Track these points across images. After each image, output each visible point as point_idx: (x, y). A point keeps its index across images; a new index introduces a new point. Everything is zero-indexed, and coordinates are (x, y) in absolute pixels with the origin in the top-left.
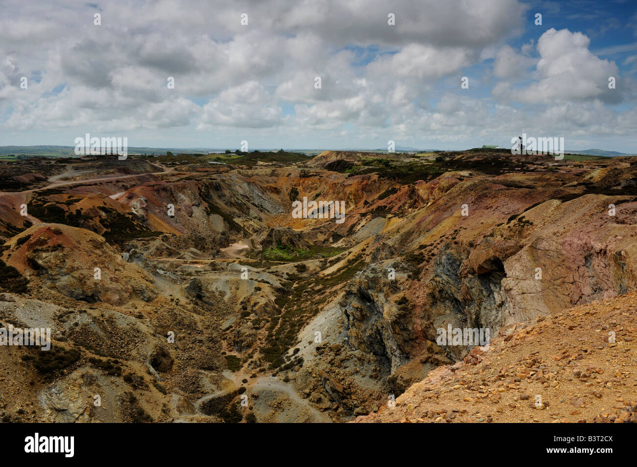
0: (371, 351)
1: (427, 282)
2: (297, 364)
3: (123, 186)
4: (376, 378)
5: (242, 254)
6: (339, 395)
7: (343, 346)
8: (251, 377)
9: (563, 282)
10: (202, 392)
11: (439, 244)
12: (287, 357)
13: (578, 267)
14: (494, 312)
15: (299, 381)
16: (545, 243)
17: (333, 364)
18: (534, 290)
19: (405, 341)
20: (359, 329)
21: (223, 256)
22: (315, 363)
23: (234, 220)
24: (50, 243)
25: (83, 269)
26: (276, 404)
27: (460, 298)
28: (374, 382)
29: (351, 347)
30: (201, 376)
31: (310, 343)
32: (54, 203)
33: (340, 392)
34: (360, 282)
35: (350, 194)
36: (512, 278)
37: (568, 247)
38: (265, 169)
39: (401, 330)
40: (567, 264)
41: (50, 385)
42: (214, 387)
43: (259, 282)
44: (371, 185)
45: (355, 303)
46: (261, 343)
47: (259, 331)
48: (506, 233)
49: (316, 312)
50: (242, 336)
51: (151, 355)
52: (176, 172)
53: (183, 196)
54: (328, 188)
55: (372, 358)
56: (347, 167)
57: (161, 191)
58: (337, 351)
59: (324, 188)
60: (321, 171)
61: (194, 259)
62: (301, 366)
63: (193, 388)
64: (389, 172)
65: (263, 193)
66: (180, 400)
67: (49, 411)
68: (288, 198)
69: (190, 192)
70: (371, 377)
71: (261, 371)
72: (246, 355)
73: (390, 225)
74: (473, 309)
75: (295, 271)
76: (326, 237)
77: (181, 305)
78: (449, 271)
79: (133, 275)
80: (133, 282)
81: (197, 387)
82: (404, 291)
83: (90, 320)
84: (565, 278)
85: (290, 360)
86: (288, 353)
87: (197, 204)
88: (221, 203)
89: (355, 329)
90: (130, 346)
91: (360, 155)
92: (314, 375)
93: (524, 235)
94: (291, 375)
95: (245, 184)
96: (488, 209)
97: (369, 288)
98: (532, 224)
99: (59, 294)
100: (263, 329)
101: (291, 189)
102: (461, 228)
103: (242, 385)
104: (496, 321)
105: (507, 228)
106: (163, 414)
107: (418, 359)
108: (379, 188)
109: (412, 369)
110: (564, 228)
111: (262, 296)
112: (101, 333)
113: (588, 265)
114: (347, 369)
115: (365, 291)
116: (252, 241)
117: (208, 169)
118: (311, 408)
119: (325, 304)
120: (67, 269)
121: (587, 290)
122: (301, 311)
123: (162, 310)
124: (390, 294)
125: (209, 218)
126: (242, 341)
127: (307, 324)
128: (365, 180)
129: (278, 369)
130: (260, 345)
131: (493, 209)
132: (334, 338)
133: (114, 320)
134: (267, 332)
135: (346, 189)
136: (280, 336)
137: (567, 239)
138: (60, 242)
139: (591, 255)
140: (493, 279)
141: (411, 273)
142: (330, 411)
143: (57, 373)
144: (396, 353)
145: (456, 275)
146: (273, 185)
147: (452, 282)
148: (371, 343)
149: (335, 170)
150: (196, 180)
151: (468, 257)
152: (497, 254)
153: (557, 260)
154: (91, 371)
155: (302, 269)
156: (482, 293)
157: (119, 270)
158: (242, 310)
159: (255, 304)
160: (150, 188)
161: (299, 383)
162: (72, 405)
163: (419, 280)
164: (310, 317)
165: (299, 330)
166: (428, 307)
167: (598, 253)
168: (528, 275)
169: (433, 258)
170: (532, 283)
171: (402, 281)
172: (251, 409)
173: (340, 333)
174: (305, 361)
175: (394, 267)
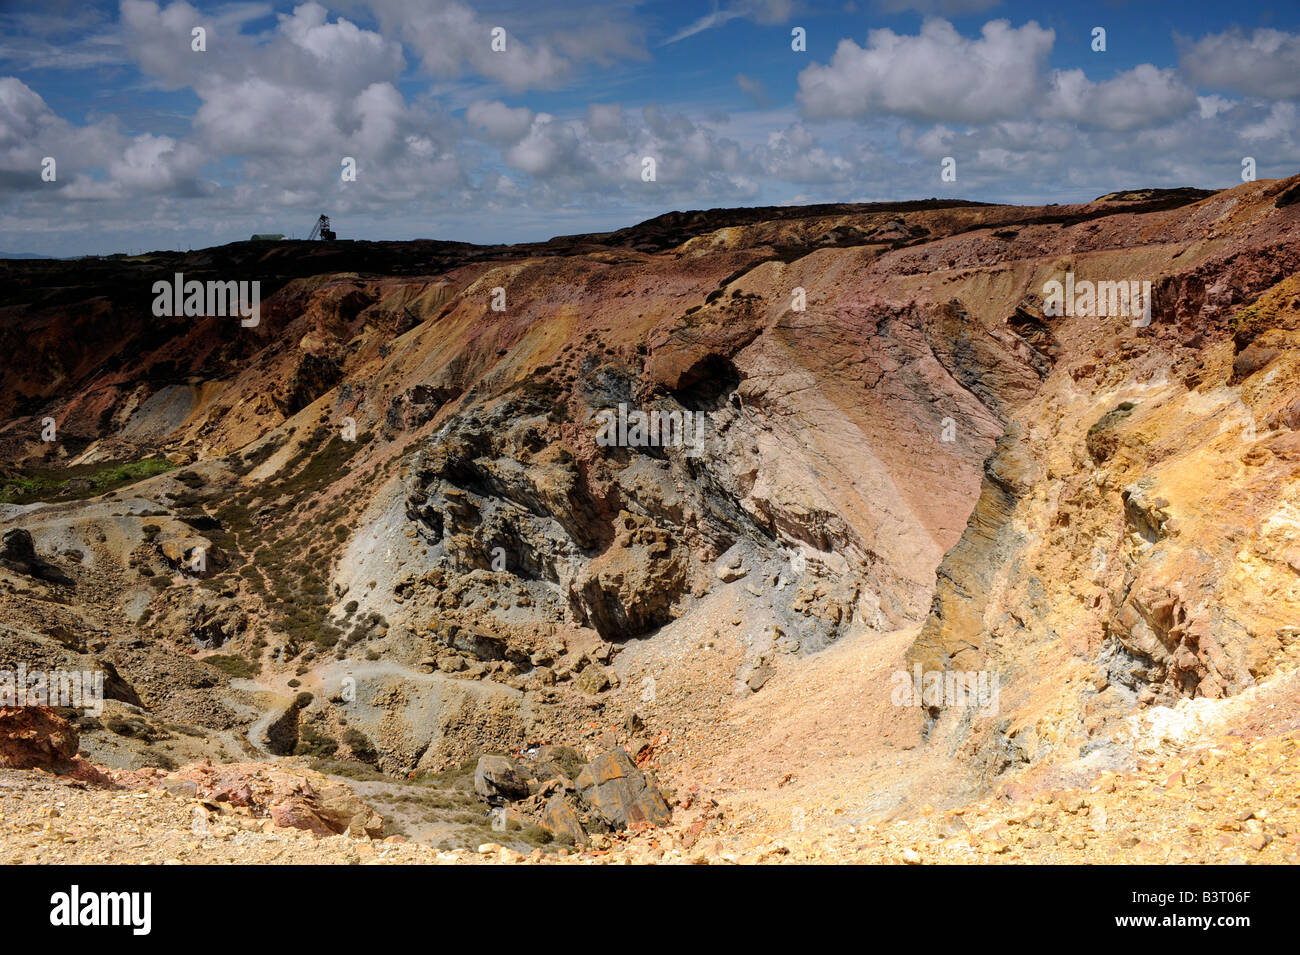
2: (373, 626)
4: (528, 605)
7: (444, 573)
8: (299, 674)
9: (850, 364)
10: (241, 723)
11: (570, 361)
12: (338, 623)
13: (869, 339)
14: (718, 440)
15: (400, 650)
16: (802, 318)
17: (444, 604)
18: (804, 385)
19: (590, 519)
20: (469, 532)
22: (409, 613)
26: (388, 697)
28: (527, 611)
29: (463, 568)
31: (373, 585)
34: (448, 451)
35: (46, 350)
36: (760, 378)
37: (846, 316)
40: (849, 338)
42: (251, 709)
43: (142, 516)
44: (98, 325)
45: (446, 488)
46: (263, 617)
47: (238, 598)
48: (721, 317)
49: (343, 534)
50: (214, 615)
55: (507, 575)
58: (438, 582)
62: (386, 626)
70: (520, 605)
71: (307, 659)
72: (249, 645)
75: (182, 488)
81: (227, 717)
82: (554, 443)
84: (850, 357)
85: (349, 625)
86: (334, 617)
92: (422, 633)
93: (757, 313)
94: (374, 646)
96: (626, 295)
97: (477, 456)
98: (759, 298)
100: (240, 593)
102: (594, 331)
103: (296, 691)
104: (729, 450)
105: (716, 310)
107: (617, 543)
109: (616, 559)
110: (825, 293)
111: (189, 537)
113: (883, 332)
114: (474, 606)
115: (466, 464)
118: (458, 681)
119: (352, 515)
121: (890, 365)
122: (290, 544)
124: (530, 454)
126: (222, 623)
127: (339, 558)
128: (80, 316)
129: (338, 645)
130: (263, 620)
131: (638, 295)
132: (418, 563)
134: (256, 596)
136: (292, 594)
137: (839, 306)
139: (887, 318)
141: (551, 414)
142: (490, 675)
144: (566, 548)
151: (643, 370)
152: (717, 350)
153: (832, 336)
155: (194, 480)
159: (188, 554)
161: (403, 653)
163: (571, 421)
164: (335, 545)
165: (326, 573)
166: (600, 459)
167: (897, 315)
168: (785, 368)
169: (574, 383)
170: (797, 376)
171: (543, 427)
172: (343, 723)
173: (425, 552)
174: (387, 617)
175: (511, 410)
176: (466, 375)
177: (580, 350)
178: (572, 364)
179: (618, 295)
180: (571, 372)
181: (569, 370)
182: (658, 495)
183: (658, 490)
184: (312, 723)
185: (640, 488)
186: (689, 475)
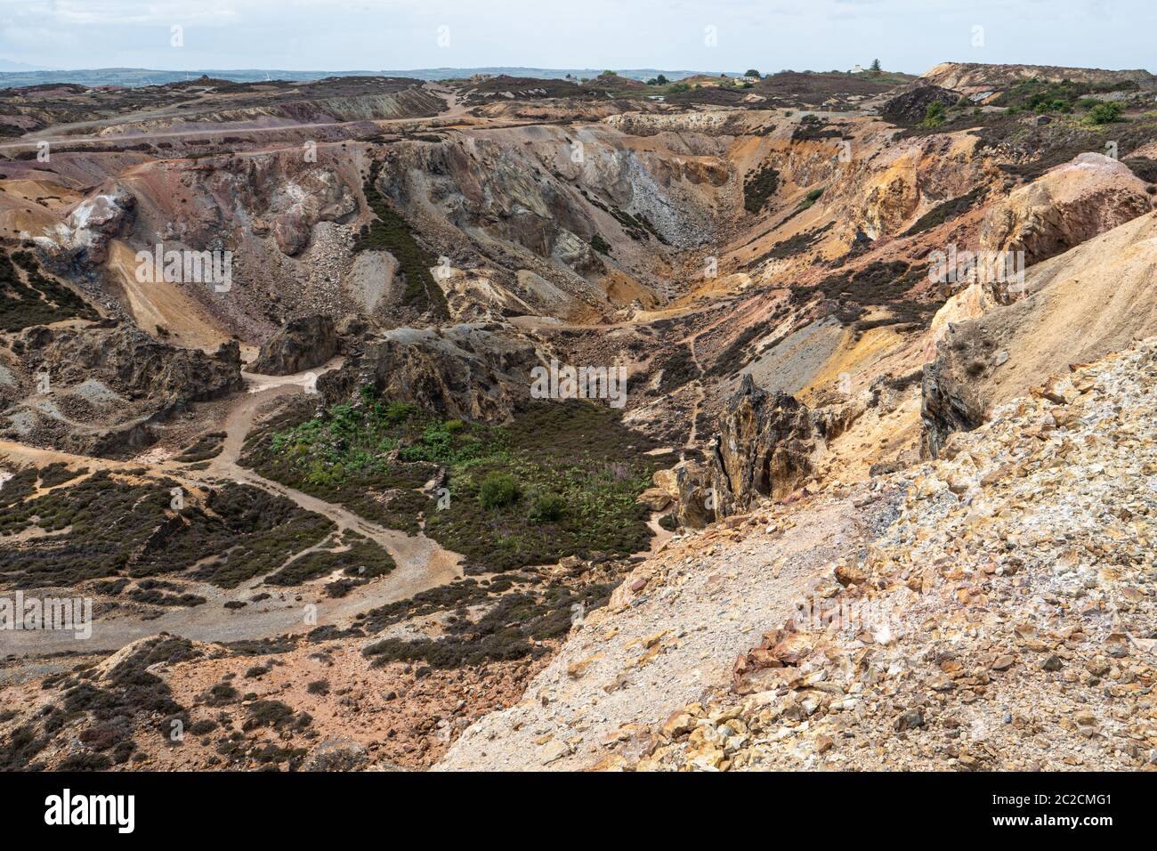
38: (711, 115)
65: (665, 185)
68: (740, 199)
73: (846, 360)
76: (642, 367)
87: (339, 214)
88: (432, 214)
95: (613, 156)
101: (759, 172)
125: (351, 262)
128: (933, 154)
146: (710, 161)
149: (897, 120)
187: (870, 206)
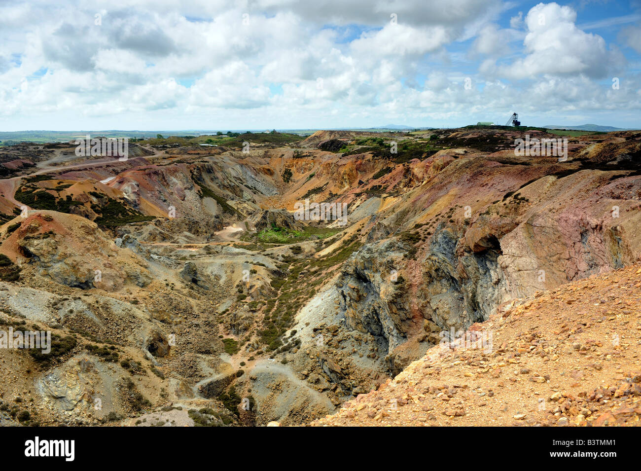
0: (368, 332)
1: (424, 261)
2: (294, 346)
3: (114, 170)
4: (374, 358)
5: (237, 237)
6: (337, 376)
7: (340, 327)
8: (249, 360)
9: (559, 259)
10: (201, 376)
11: (435, 223)
12: (284, 339)
13: (574, 243)
14: (491, 290)
15: (297, 363)
16: (540, 220)
17: (331, 344)
18: (530, 267)
19: (402, 321)
20: (356, 309)
21: (217, 240)
22: (312, 344)
23: (227, 202)
24: (41, 230)
25: (75, 256)
26: (275, 386)
27: (456, 277)
28: (371, 361)
29: (348, 328)
30: (198, 360)
31: (307, 324)
32: (44, 189)
33: (338, 373)
34: (356, 263)
35: (344, 174)
36: (508, 256)
37: (564, 224)
38: (258, 151)
39: (398, 309)
40: (563, 240)
41: (47, 373)
42: (212, 371)
43: (255, 264)
44: (365, 164)
45: (351, 283)
46: (258, 326)
47: (256, 314)
48: (502, 211)
49: (312, 294)
50: (239, 319)
51: (148, 341)
52: (167, 155)
53: (175, 180)
54: (321, 168)
55: (370, 338)
56: (341, 147)
57: (152, 174)
58: (335, 332)
59: (317, 168)
60: (314, 151)
61: (188, 243)
62: (299, 348)
63: (191, 372)
64: (383, 151)
65: (256, 175)
66: (178, 384)
67: (47, 399)
68: (281, 179)
69: (182, 175)
70: (369, 357)
71: (259, 353)
72: (244, 338)
73: (385, 204)
74: (469, 287)
75: (290, 253)
77: (176, 290)
78: (445, 250)
79: (126, 261)
80: (127, 268)
81: (195, 371)
82: (401, 271)
83: (85, 307)
84: (561, 254)
85: (287, 342)
86: (285, 335)
87: (190, 187)
88: (213, 186)
89: (352, 310)
90: (126, 332)
91: (354, 134)
92: (312, 357)
93: (520, 212)
94: (288, 356)
95: (238, 166)
96: (483, 186)
97: (365, 268)
98: (527, 201)
99: (52, 282)
100: (260, 312)
101: (285, 170)
102: (456, 206)
103: (240, 368)
104: (493, 299)
105: (502, 205)
106: (161, 398)
107: (415, 339)
108: (373, 168)
109: (409, 348)
110: (560, 204)
111: (258, 279)
112: (97, 320)
113: (584, 240)
114: (345, 350)
115: (362, 272)
116: (247, 224)
117: (199, 152)
118: (310, 389)
119: (322, 285)
120: (60, 256)
121: (583, 266)
122: (297, 292)
123: (157, 295)
124: (386, 274)
125: (202, 201)
126: (239, 325)
127: (304, 306)
128: (359, 160)
129: (276, 351)
130: (257, 328)
131: (488, 187)
132: (331, 318)
133: (109, 306)
134: (264, 315)
135: (340, 169)
136: (277, 319)
137: (563, 216)
138: (51, 229)
139: (587, 230)
140: (489, 257)
141: (407, 253)
142: (329, 392)
143: (54, 360)
144: (393, 333)
145: (453, 254)
146: (267, 167)
147: (448, 260)
148: (368, 323)
149: (328, 150)
150: (188, 163)
151: (464, 236)
152: (493, 232)
153: (553, 237)
154: (88, 358)
155: (297, 250)
156: (479, 271)
157: (113, 256)
158: (238, 293)
159: (251, 287)
160: (141, 172)
161: (297, 365)
162: (70, 392)
163: (415, 260)
164: (307, 299)
165: (295, 312)
166: (424, 286)
167: (593, 229)
168: (524, 252)
169: (429, 237)
170: (528, 260)
171: (398, 260)
172: (250, 391)
173: (337, 314)
174: (303, 343)
175: (391, 247)
176: (404, 220)
177: (443, 217)
178: (434, 225)
179: (480, 185)
180: (431, 230)
181: (431, 228)
182: (446, 316)
183: (448, 313)
184: (236, 386)
185: (438, 308)
186: (471, 308)
187: (344, 176)
